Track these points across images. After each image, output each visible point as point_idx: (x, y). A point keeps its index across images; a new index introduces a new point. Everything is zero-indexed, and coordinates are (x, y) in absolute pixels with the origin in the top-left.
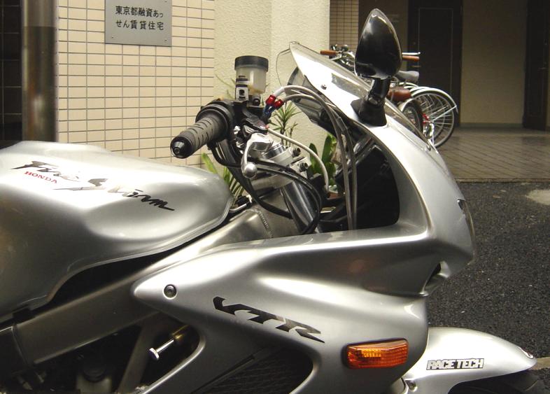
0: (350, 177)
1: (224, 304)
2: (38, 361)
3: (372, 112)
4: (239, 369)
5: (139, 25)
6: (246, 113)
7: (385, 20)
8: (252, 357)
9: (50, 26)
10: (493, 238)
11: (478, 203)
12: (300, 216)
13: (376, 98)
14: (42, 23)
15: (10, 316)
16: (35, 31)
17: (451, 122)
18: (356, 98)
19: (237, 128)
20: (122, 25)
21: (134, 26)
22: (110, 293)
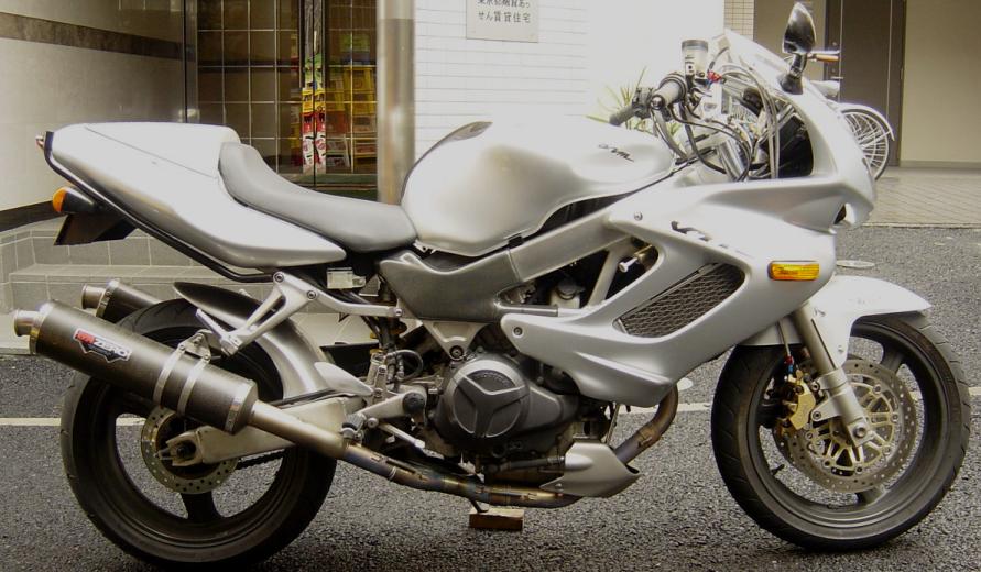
0: (774, 138)
1: (679, 227)
2: (526, 280)
3: (792, 85)
4: (687, 282)
5: (503, 18)
6: (695, 83)
7: (804, 11)
8: (697, 272)
9: (408, 17)
10: (928, 285)
11: (914, 250)
12: (732, 170)
13: (796, 71)
14: (401, 15)
15: (506, 243)
16: (394, 24)
17: (883, 152)
18: (780, 73)
19: (689, 95)
20: (485, 16)
21: (498, 19)
22: (587, 223)
